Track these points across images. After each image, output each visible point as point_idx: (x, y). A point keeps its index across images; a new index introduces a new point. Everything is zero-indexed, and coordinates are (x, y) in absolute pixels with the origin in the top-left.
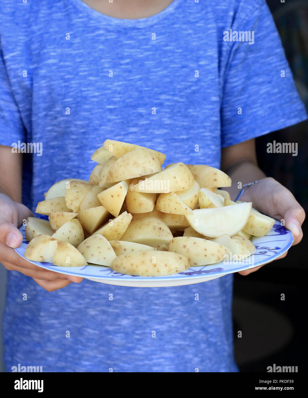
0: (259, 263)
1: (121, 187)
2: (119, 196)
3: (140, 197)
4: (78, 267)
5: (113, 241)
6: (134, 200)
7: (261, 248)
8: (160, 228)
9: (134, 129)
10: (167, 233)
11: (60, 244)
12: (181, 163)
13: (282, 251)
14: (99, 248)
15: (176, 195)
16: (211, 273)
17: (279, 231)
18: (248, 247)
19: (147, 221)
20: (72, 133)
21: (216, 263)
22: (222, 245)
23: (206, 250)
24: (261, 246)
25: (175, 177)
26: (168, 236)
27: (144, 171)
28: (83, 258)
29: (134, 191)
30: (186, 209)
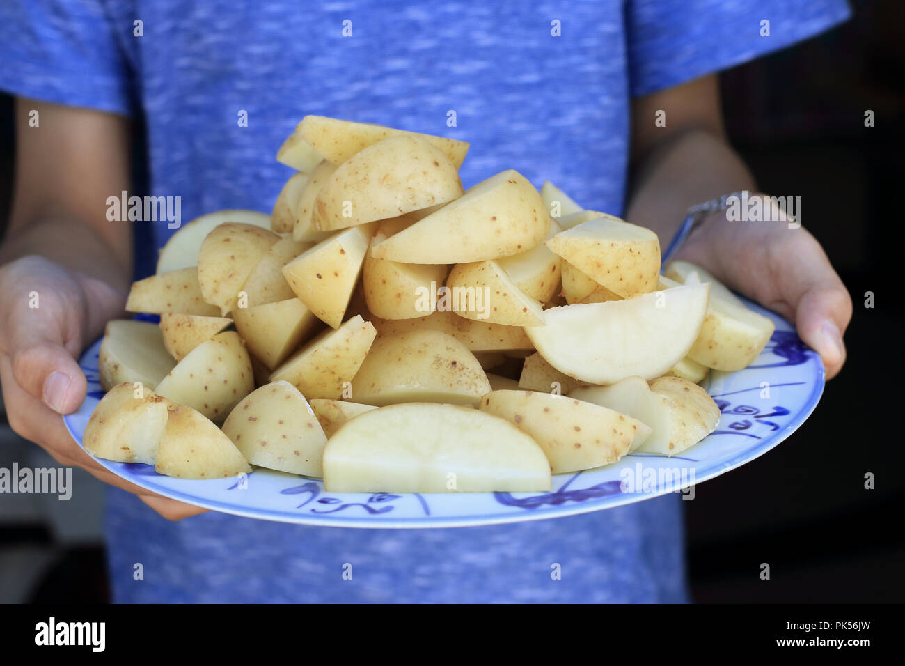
0: (727, 465)
1: (342, 251)
2: (336, 275)
3: (398, 276)
4: (221, 480)
5: (322, 402)
6: (381, 282)
7: (736, 411)
8: (454, 363)
9: (398, 64)
10: (472, 375)
11: (173, 412)
12: (511, 174)
13: (791, 423)
14: (281, 422)
15: (496, 269)
16: (591, 499)
17: (783, 353)
18: (698, 414)
19: (418, 340)
20: (238, 75)
21: (607, 463)
22: (623, 415)
23: (578, 429)
24: (735, 401)
25: (494, 219)
26: (476, 384)
27: (409, 200)
28: (239, 453)
29: (382, 259)
30: (525, 310)
